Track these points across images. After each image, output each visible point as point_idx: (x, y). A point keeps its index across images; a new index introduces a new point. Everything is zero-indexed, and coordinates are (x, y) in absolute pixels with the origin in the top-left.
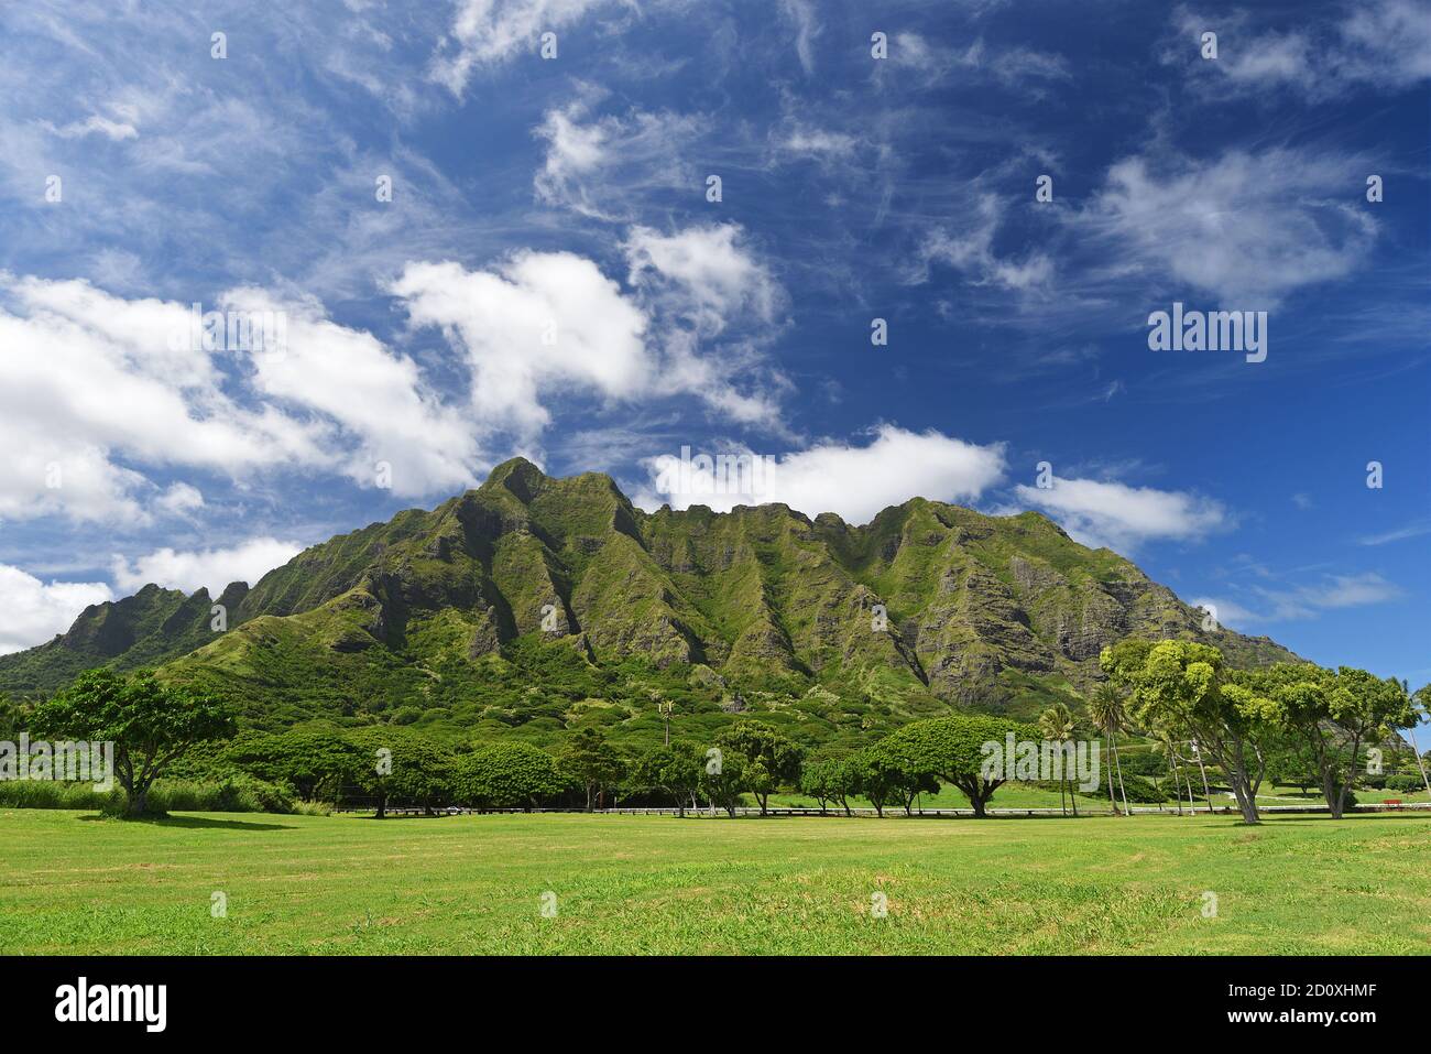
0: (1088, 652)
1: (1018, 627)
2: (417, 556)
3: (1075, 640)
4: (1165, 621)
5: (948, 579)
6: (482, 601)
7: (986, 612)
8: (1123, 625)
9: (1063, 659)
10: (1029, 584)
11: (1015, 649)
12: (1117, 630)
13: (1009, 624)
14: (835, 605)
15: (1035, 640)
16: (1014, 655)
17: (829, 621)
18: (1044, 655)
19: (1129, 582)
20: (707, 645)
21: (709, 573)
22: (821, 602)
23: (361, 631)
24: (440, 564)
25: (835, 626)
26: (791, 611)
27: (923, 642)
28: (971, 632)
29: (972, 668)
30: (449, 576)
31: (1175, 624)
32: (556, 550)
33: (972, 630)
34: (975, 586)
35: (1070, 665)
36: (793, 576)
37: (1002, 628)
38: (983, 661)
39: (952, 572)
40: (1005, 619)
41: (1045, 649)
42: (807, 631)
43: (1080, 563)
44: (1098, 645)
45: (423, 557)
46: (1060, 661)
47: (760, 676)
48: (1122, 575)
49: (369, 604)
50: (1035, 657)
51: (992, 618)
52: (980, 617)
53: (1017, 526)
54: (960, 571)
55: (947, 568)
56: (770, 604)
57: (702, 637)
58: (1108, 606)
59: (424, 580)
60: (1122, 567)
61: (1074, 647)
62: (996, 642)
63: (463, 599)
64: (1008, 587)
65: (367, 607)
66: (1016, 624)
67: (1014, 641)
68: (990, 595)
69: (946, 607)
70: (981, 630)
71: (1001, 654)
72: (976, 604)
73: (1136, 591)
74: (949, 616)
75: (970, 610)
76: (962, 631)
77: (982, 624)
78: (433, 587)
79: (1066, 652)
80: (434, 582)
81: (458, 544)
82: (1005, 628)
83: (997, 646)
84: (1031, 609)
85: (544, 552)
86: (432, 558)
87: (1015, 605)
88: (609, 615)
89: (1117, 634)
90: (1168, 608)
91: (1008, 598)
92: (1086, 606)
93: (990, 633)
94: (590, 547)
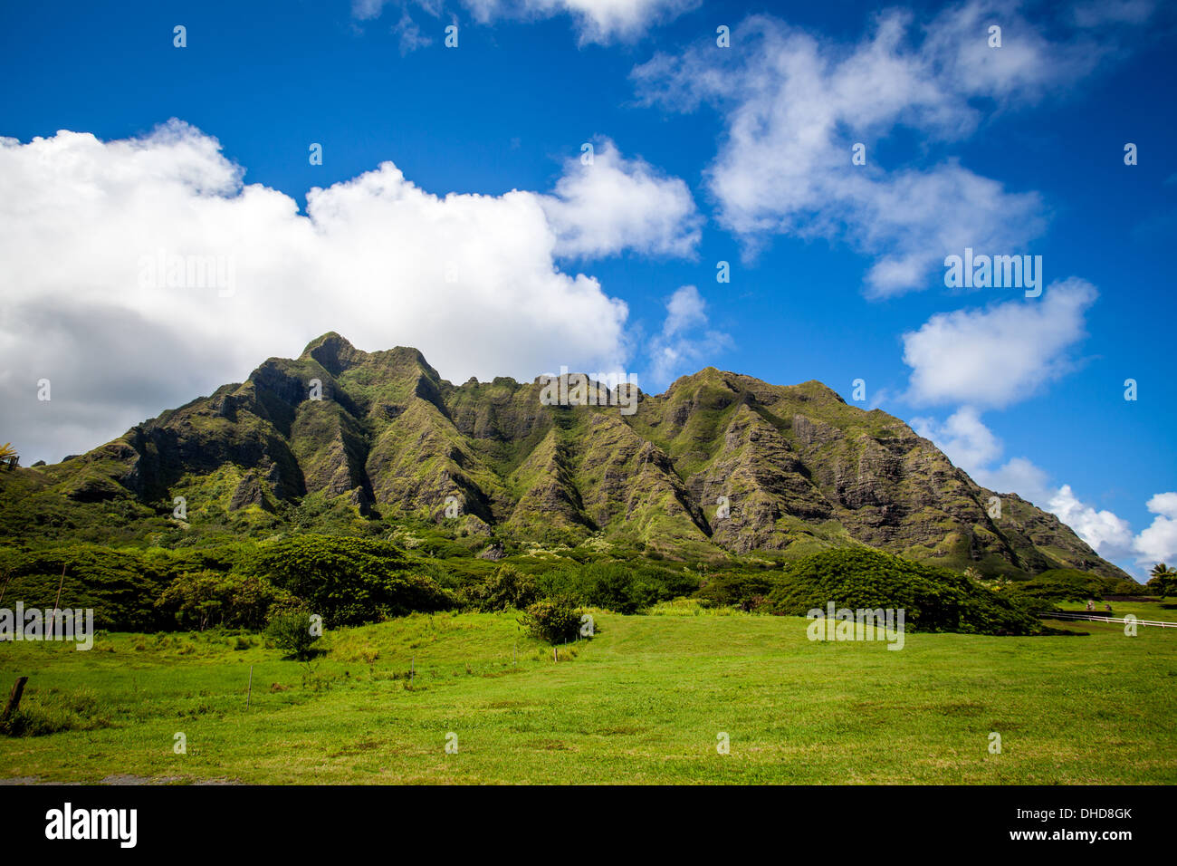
0: (863, 501)
1: (797, 477)
2: (200, 414)
3: (851, 490)
4: (933, 472)
5: (732, 436)
6: (266, 458)
7: (767, 463)
8: (895, 473)
9: (840, 507)
10: (809, 439)
11: (794, 498)
12: (890, 478)
13: (789, 475)
14: (623, 463)
15: (814, 490)
16: (794, 504)
17: (618, 477)
18: (822, 503)
19: (900, 438)
20: (493, 502)
21: (510, 439)
22: (610, 460)
23: (108, 480)
24: (223, 421)
25: (623, 482)
26: (583, 471)
27: (708, 496)
28: (752, 482)
29: (752, 517)
30: (231, 433)
31: (942, 473)
32: (358, 417)
33: (753, 481)
34: (757, 440)
35: (846, 513)
36: (588, 438)
37: (782, 479)
38: (763, 508)
39: (737, 428)
40: (785, 470)
41: (823, 497)
42: (596, 489)
43: (855, 423)
44: (872, 492)
45: (207, 414)
46: (837, 510)
47: (541, 529)
48: (894, 432)
49: (125, 454)
50: (813, 505)
51: (774, 469)
52: (761, 468)
53: (800, 393)
54: (744, 427)
55: (731, 425)
56: (562, 464)
57: (489, 494)
58: (881, 455)
59: (203, 436)
60: (894, 425)
61: (850, 497)
62: (776, 491)
63: (246, 455)
64: (789, 442)
65: (123, 457)
66: (796, 474)
67: (794, 491)
68: (772, 448)
69: (730, 462)
70: (762, 480)
71: (781, 503)
72: (758, 456)
73: (906, 446)
74: (732, 470)
75: (751, 461)
76: (745, 481)
77: (763, 475)
78: (212, 443)
79: (843, 501)
80: (213, 438)
81: (247, 404)
82: (786, 479)
83: (777, 496)
84: (811, 463)
85: (342, 415)
86: (215, 416)
87: (795, 457)
88: (399, 474)
89: (890, 482)
90: (935, 460)
91: (789, 450)
92: (861, 457)
93: (771, 483)
94: (392, 412)
